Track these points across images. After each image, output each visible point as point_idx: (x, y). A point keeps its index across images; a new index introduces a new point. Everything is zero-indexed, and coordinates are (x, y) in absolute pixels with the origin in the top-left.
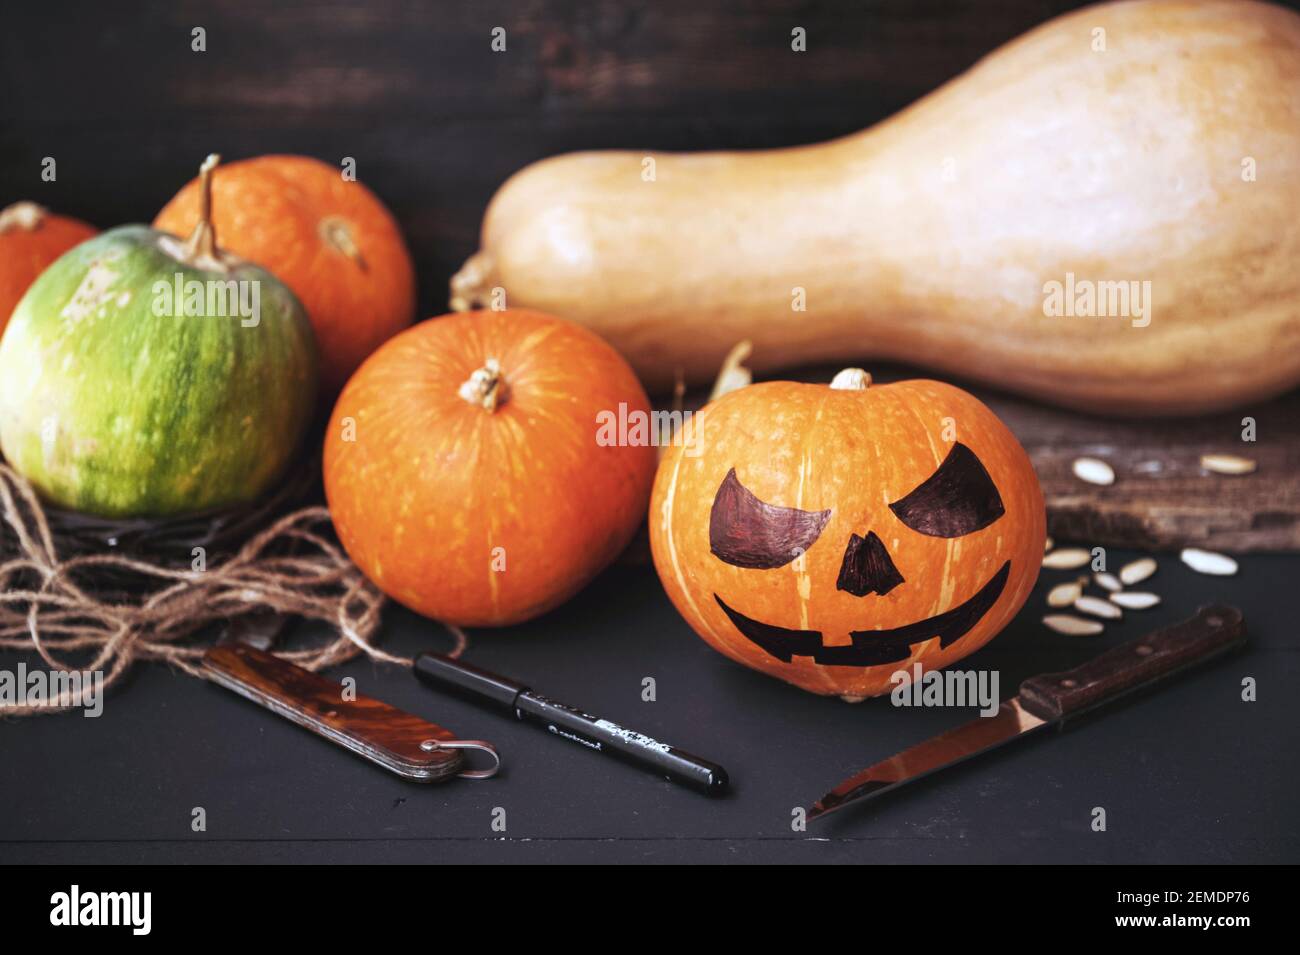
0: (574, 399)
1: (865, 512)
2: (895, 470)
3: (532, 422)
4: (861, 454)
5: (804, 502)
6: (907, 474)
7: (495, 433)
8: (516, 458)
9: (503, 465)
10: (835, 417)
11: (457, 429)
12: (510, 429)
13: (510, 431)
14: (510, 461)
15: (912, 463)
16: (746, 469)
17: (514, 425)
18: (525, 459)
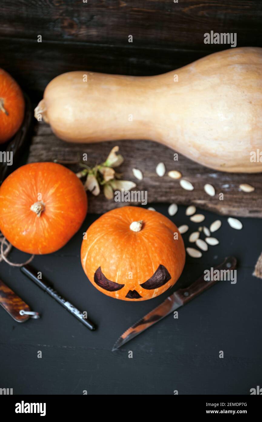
0: (62, 212)
1: (133, 286)
2: (142, 276)
3: (50, 220)
4: (134, 271)
5: (118, 281)
6: (145, 277)
7: (40, 225)
8: (46, 232)
9: (42, 234)
10: (128, 258)
11: (30, 222)
12: (44, 223)
13: (45, 224)
14: (44, 233)
15: (147, 273)
16: (103, 269)
17: (45, 222)
18: (48, 232)
